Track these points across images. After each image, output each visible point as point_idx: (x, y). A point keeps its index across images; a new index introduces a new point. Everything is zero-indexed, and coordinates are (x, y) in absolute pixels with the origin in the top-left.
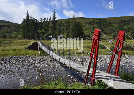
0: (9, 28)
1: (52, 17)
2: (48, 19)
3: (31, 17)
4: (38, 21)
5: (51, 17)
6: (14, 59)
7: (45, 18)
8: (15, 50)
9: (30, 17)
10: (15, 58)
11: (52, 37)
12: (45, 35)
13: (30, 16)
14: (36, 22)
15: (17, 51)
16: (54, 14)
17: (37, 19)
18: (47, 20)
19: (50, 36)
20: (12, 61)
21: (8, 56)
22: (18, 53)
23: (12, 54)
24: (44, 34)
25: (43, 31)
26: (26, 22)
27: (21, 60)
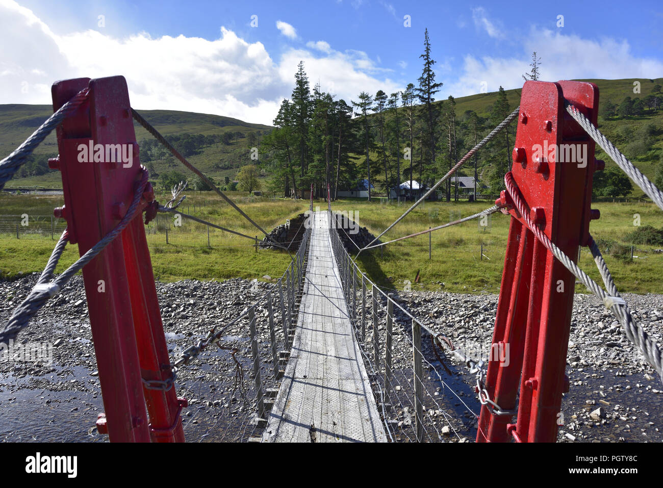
0: (230, 148)
1: (417, 85)
2: (400, 96)
3: (317, 93)
4: (351, 109)
5: (410, 86)
6: (193, 296)
7: (381, 94)
8: (207, 250)
9: (312, 93)
10: (195, 289)
11: (416, 185)
12: (381, 177)
13: (311, 87)
14: (342, 113)
15: (213, 257)
16: (427, 70)
17: (342, 101)
18: (391, 102)
19: (407, 184)
20: (178, 306)
21: (172, 277)
22: (217, 267)
23: (190, 269)
24: (377, 172)
25: (373, 156)
26: (295, 116)
27: (219, 303)
